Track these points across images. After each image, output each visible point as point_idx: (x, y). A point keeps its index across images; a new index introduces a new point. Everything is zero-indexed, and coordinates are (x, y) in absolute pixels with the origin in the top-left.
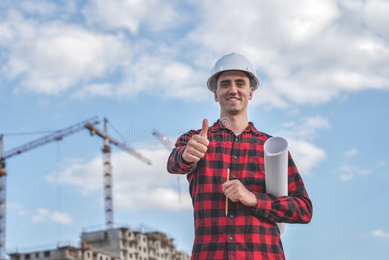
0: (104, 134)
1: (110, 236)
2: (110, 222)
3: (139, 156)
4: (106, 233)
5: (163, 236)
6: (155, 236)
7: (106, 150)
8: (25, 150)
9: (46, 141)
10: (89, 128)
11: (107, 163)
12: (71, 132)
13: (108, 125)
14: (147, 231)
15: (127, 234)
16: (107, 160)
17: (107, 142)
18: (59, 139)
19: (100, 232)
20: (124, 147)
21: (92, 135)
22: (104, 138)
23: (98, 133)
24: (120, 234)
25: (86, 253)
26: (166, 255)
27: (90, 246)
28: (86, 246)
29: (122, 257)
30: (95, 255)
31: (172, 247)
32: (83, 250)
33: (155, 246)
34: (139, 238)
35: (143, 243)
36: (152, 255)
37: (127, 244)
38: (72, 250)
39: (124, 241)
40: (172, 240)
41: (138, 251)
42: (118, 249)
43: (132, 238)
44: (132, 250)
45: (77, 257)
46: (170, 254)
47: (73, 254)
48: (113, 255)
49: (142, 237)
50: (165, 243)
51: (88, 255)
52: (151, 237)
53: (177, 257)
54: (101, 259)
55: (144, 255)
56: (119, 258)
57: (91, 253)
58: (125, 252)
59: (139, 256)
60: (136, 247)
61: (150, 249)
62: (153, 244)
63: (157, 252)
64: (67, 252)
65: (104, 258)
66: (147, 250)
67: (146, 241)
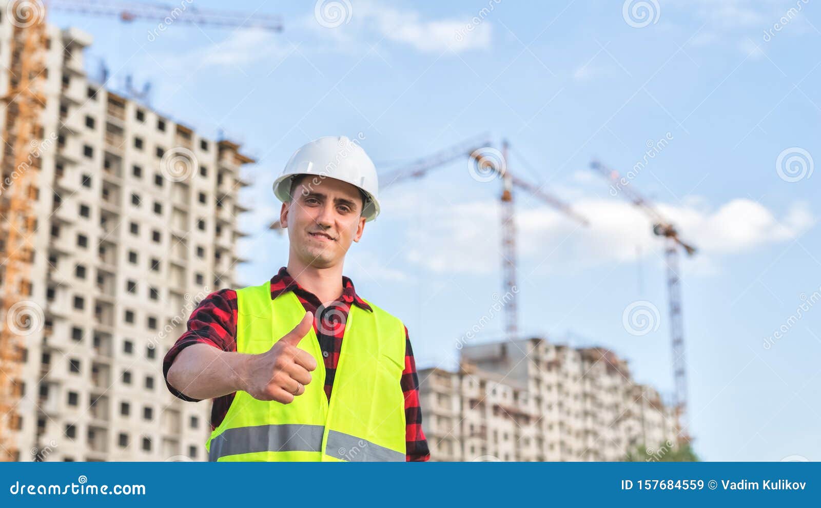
1: (511, 351)
2: (511, 328)
4: (504, 348)
5: (610, 354)
6: (594, 354)
7: (506, 198)
11: (507, 221)
12: (442, 163)
15: (542, 348)
16: (508, 215)
17: (508, 184)
18: (419, 174)
19: (491, 344)
24: (530, 349)
25: (466, 381)
26: (614, 389)
27: (474, 368)
28: (467, 368)
29: (533, 389)
30: (483, 384)
31: (626, 375)
32: (461, 375)
33: (594, 373)
34: (564, 357)
35: (572, 366)
36: (588, 387)
37: (543, 367)
38: (442, 374)
39: (537, 361)
40: (625, 362)
41: (560, 379)
42: (525, 376)
43: (551, 356)
44: (550, 378)
45: (449, 386)
46: (622, 389)
47: (443, 380)
48: (518, 385)
49: (570, 355)
50: (612, 368)
51: (471, 384)
52: (587, 356)
53: (636, 393)
54: (494, 392)
55: (574, 387)
56: (527, 390)
57: (476, 380)
58: (538, 381)
59: (565, 389)
60: (558, 373)
61: (584, 377)
62: (591, 368)
63: (597, 383)
64: (432, 379)
65: (500, 390)
66: (579, 378)
67: (579, 361)
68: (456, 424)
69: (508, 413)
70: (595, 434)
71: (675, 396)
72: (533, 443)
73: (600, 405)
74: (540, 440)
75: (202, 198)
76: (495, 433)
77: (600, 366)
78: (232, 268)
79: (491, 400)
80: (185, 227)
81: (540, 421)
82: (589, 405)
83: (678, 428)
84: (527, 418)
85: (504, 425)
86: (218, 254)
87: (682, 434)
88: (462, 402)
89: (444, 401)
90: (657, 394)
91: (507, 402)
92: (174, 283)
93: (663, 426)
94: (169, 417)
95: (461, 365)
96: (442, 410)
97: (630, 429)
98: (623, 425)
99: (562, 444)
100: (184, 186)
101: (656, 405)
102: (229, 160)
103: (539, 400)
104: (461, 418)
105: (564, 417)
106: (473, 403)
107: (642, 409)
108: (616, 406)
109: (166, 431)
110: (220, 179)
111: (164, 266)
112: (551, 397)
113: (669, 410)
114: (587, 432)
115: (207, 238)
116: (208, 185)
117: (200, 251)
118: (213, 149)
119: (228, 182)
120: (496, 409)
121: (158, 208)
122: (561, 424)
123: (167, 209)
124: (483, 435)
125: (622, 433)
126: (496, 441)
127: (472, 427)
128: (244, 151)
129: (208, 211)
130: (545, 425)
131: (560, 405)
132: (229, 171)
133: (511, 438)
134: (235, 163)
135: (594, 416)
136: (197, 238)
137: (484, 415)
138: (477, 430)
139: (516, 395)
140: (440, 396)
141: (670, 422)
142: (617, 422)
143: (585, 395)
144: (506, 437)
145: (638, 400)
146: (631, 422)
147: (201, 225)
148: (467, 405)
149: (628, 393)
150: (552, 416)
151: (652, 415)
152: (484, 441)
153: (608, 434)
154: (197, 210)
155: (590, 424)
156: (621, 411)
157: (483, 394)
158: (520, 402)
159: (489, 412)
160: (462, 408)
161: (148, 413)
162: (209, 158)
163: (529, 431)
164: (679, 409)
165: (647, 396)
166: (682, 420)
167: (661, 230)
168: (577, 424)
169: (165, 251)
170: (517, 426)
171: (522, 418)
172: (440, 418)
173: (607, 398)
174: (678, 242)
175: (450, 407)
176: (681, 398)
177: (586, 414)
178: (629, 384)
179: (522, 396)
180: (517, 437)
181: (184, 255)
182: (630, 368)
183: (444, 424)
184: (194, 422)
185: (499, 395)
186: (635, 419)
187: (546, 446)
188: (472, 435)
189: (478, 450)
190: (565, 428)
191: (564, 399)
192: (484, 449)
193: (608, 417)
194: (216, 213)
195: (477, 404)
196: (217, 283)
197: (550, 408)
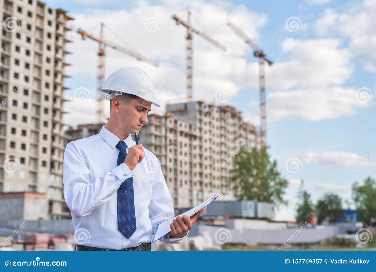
0: (187, 24)
1: (189, 107)
2: (190, 97)
3: (216, 44)
4: (186, 105)
5: (233, 109)
6: (226, 109)
7: (189, 38)
10: (176, 19)
11: (189, 48)
13: (191, 17)
14: (220, 105)
15: (203, 106)
16: (190, 46)
17: (190, 32)
19: (180, 104)
20: (203, 36)
21: (177, 24)
22: (188, 27)
23: (182, 23)
24: (197, 107)
25: (168, 120)
26: (234, 125)
27: (173, 114)
28: (169, 114)
29: (198, 125)
30: (176, 122)
31: (240, 119)
32: (166, 118)
33: (226, 117)
34: (213, 110)
35: (216, 114)
36: (223, 124)
37: (203, 115)
38: (158, 117)
39: (200, 112)
40: (240, 113)
41: (211, 120)
42: (195, 118)
43: (207, 110)
44: (206, 119)
45: (161, 122)
46: (238, 124)
47: (158, 120)
48: (191, 122)
49: (215, 109)
50: (234, 116)
51: (170, 121)
52: (223, 110)
53: (244, 126)
54: (181, 125)
55: (216, 124)
56: (195, 125)
57: (173, 120)
58: (201, 121)
59: (212, 124)
60: (210, 117)
61: (221, 119)
62: (224, 115)
63: (227, 122)
64: (153, 119)
65: (183, 124)
66: (219, 119)
67: (219, 112)
68: (163, 140)
69: (186, 135)
70: (225, 144)
71: (261, 128)
72: (198, 148)
73: (228, 132)
74: (201, 147)
75: (49, 36)
76: (181, 143)
77: (229, 114)
78: (63, 68)
79: (179, 129)
80: (41, 49)
81: (201, 138)
82: (223, 132)
83: (262, 142)
84: (195, 137)
85: (185, 140)
86: (56, 61)
87: (264, 145)
88: (166, 130)
89: (158, 129)
90: (253, 127)
91: (187, 130)
92: (36, 75)
93: (256, 141)
94: (33, 135)
95: (166, 113)
96: (157, 133)
97: (241, 142)
98: (238, 141)
99: (210, 148)
100: (40, 30)
101: (253, 132)
102: (61, 18)
103: (201, 129)
104: (166, 137)
105: (212, 137)
106: (171, 130)
107: (247, 134)
108: (235, 132)
109: (32, 141)
110: (57, 27)
111: (31, 67)
112: (206, 128)
113: (258, 134)
114: (222, 144)
115: (51, 54)
116: (52, 29)
117: (48, 60)
118: (54, 13)
119: (61, 28)
120: (181, 133)
121: (28, 40)
122: (210, 140)
123: (33, 40)
124: (175, 145)
125: (237, 144)
126: (181, 147)
127: (170, 141)
129: (52, 42)
130: (203, 140)
131: (210, 131)
132: (62, 24)
133: (188, 146)
134: (64, 20)
135: (225, 137)
136: (46, 54)
138: (173, 142)
139: (190, 127)
140: (157, 127)
141: (259, 140)
142: (235, 139)
143: (222, 127)
144: (186, 145)
145: (245, 130)
146: (241, 139)
147: (49, 48)
148: (168, 131)
149: (240, 127)
150: (206, 136)
151: (251, 137)
152: (175, 147)
153: (231, 145)
154: (47, 41)
155: (223, 140)
156: (237, 134)
157: (176, 126)
158: (193, 130)
159: (178, 134)
160: (166, 132)
161: (24, 133)
162: (52, 17)
163: (196, 143)
164: (263, 134)
165: (249, 128)
166: (264, 139)
167: (257, 54)
168: (217, 140)
169: (32, 60)
170: (191, 140)
171: (192, 137)
172: (156, 136)
173: (231, 129)
174: (265, 59)
175: (161, 132)
176: (264, 129)
177: (221, 135)
178: (241, 123)
179: (193, 127)
180: (190, 145)
181: (41, 62)
182: (242, 115)
183: (158, 139)
184: (45, 137)
185: (183, 127)
186: (243, 138)
187: (203, 149)
188: (171, 144)
189: (173, 151)
190: (212, 142)
191: (212, 129)
192: (176, 151)
193: (231, 137)
194: (56, 43)
195: (173, 130)
196: (56, 75)
197: (206, 132)
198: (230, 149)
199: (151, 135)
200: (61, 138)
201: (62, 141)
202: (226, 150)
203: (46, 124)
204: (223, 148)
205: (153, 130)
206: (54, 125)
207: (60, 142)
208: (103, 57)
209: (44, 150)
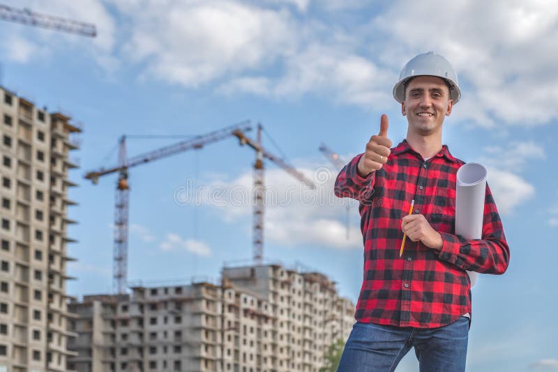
0: (257, 145)
1: (258, 274)
2: (258, 257)
3: (300, 177)
4: (253, 270)
5: (324, 277)
6: (314, 277)
7: (258, 166)
8: (154, 158)
9: (182, 148)
10: (239, 135)
11: (259, 183)
12: (215, 140)
13: (263, 133)
14: (304, 271)
15: (279, 272)
16: (259, 179)
17: (260, 156)
18: (198, 147)
19: (245, 268)
20: (281, 164)
21: (241, 144)
22: (257, 149)
23: (248, 143)
24: (270, 272)
25: (227, 292)
26: (325, 301)
27: (232, 284)
28: (227, 284)
29: (271, 301)
30: (238, 295)
31: (333, 292)
32: (223, 289)
33: (312, 290)
34: (294, 278)
35: (298, 286)
37: (279, 285)
38: (210, 287)
39: (275, 281)
40: (334, 283)
41: (291, 294)
42: (267, 290)
43: (285, 277)
44: (283, 292)
45: (215, 296)
46: (330, 300)
47: (211, 292)
48: (261, 296)
49: (297, 277)
50: (324, 287)
51: (230, 294)
52: (309, 278)
53: (339, 303)
54: (245, 300)
55: (298, 299)
56: (267, 301)
57: (233, 293)
58: (275, 294)
59: (292, 300)
60: (289, 289)
61: (306, 292)
62: (310, 287)
63: (314, 296)
64: (203, 290)
65: (249, 299)
66: (302, 293)
67: (302, 282)
68: (219, 321)
69: (254, 315)
70: (311, 330)
72: (270, 334)
73: (315, 312)
74: (274, 333)
75: (40, 156)
76: (245, 327)
77: (317, 285)
78: (62, 208)
79: (243, 306)
80: (28, 177)
81: (275, 320)
82: (307, 311)
84: (266, 318)
85: (251, 323)
86: (53, 198)
88: (223, 306)
89: (211, 306)
90: (351, 304)
91: (254, 308)
92: (20, 218)
94: (18, 311)
95: (223, 281)
96: (210, 312)
97: (333, 327)
98: (329, 325)
99: (289, 335)
100: (25, 146)
101: (351, 311)
102: (60, 129)
103: (275, 307)
104: (223, 318)
106: (231, 307)
107: (342, 315)
108: (326, 312)
109: (17, 321)
110: (53, 143)
111: (13, 205)
112: (283, 305)
114: (305, 328)
115: (45, 186)
116: (45, 146)
117: (40, 195)
118: (48, 119)
119: (60, 145)
120: (246, 311)
121: (8, 162)
122: (289, 323)
123: (14, 162)
124: (236, 329)
125: (328, 330)
126: (245, 334)
127: (229, 323)
128: (71, 123)
129: (45, 166)
130: (278, 323)
131: (289, 310)
132: (61, 137)
133: (255, 330)
134: (64, 131)
135: (311, 318)
136: (36, 185)
137: (237, 316)
138: (233, 325)
139: (260, 303)
140: (208, 302)
142: (325, 322)
143: (305, 304)
144: (252, 330)
145: (340, 308)
146: (334, 323)
147: (40, 176)
148: (226, 309)
149: (334, 304)
150: (284, 318)
151: (348, 319)
152: (237, 333)
153: (319, 330)
154: (36, 164)
155: (307, 323)
156: (329, 314)
157: (238, 302)
158: (263, 308)
159: (242, 313)
160: (223, 311)
161: (4, 308)
162: (45, 126)
163: (267, 327)
165: (346, 306)
168: (299, 323)
169: (14, 194)
170: (260, 323)
171: (263, 318)
172: (208, 316)
173: (320, 307)
175: (215, 310)
177: (305, 317)
178: (335, 299)
179: (264, 304)
180: (259, 330)
181: (28, 198)
182: (337, 287)
183: (210, 321)
184: (37, 314)
185: (249, 302)
186: (337, 320)
187: (278, 336)
188: (230, 329)
189: (233, 338)
190: (291, 326)
191: (291, 306)
192: (237, 337)
193: (319, 319)
194: (51, 168)
195: (233, 308)
196: (52, 219)
197: (282, 312)
198: (318, 336)
199: (199, 314)
200: (62, 316)
201: (64, 321)
202: (312, 338)
203: (38, 294)
204: (307, 336)
205: (203, 306)
206: (51, 296)
207: (60, 323)
208: (125, 192)
209: (37, 334)
